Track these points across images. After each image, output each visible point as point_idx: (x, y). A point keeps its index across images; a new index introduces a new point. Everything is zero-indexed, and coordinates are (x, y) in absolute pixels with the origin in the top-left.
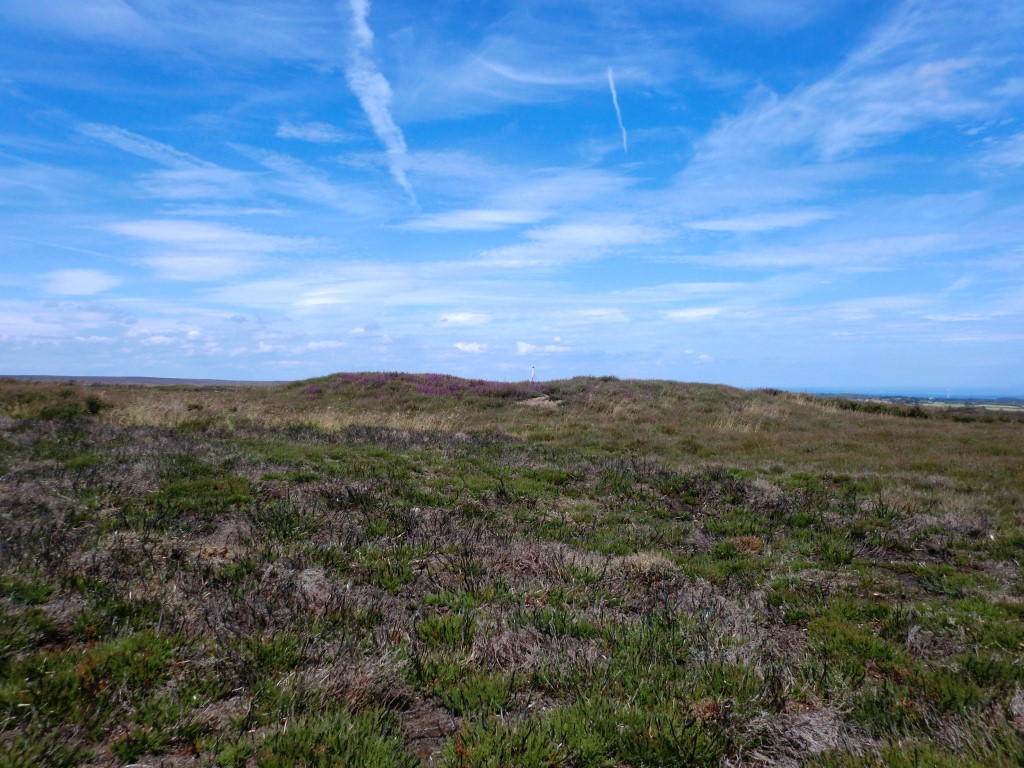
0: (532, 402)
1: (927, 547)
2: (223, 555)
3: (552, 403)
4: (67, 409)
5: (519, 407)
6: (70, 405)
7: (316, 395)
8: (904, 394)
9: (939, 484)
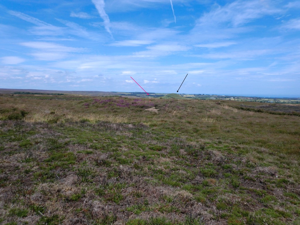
0: (150, 109)
1: (260, 180)
2: (71, 190)
3: (156, 109)
4: (16, 115)
5: (146, 111)
6: (16, 114)
7: (87, 106)
8: (257, 96)
9: (264, 151)
